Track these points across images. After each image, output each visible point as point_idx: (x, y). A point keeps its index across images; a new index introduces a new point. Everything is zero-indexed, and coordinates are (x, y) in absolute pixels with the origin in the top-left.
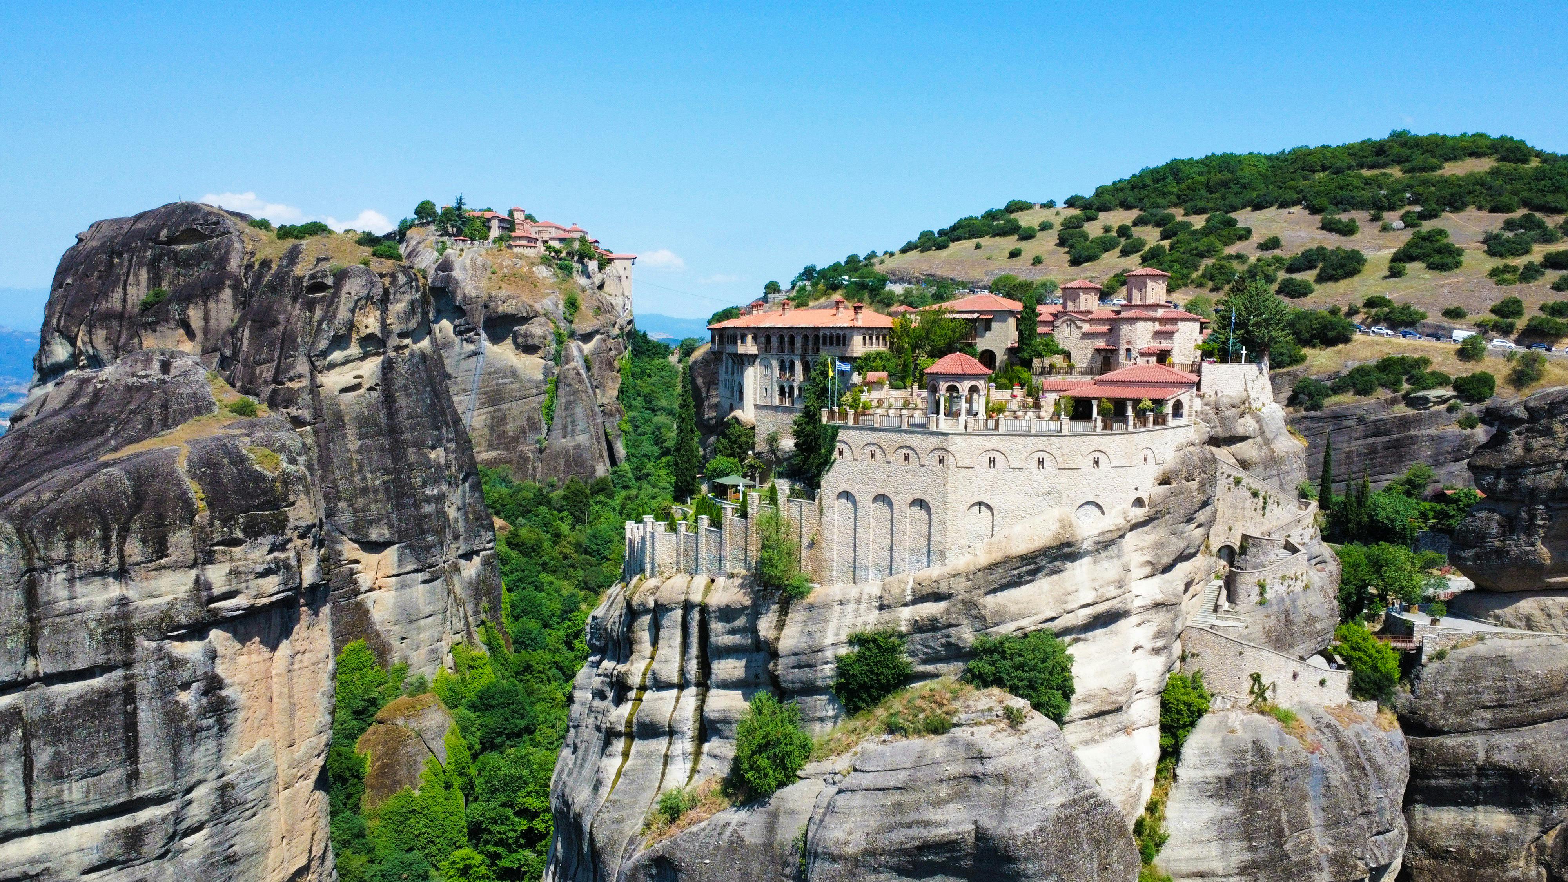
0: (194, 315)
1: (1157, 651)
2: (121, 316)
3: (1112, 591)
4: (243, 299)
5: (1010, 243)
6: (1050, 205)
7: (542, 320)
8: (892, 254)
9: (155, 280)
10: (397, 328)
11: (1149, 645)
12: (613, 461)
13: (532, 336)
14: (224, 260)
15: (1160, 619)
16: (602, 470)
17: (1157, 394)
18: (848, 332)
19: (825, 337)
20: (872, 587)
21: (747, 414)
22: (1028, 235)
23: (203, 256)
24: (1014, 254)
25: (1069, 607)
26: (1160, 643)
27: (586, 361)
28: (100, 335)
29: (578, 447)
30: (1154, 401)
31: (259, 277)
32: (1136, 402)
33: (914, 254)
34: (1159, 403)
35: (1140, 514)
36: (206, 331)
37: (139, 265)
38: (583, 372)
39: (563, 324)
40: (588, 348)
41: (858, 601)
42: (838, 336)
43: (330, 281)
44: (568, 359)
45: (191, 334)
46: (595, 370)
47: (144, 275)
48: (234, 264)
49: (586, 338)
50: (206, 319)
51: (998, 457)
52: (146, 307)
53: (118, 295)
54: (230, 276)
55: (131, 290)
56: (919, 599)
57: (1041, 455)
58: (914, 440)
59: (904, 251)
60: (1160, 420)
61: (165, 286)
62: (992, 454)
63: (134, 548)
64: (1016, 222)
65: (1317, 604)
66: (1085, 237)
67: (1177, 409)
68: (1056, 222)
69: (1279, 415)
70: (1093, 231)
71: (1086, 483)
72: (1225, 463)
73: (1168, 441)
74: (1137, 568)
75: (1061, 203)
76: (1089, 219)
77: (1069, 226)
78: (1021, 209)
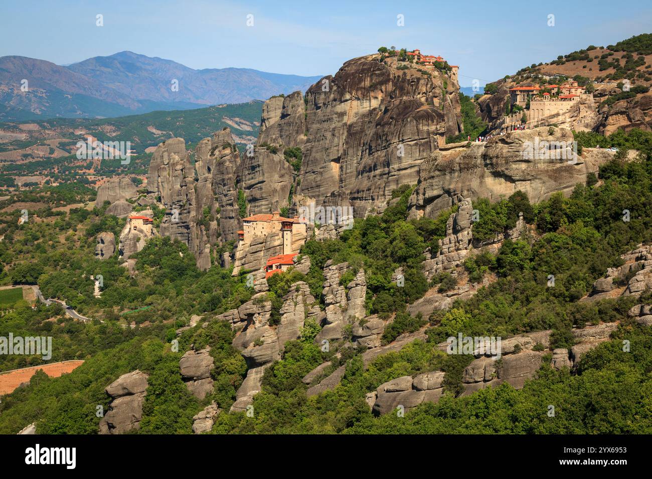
0: (383, 88)
2: (364, 88)
3: (564, 119)
4: (395, 84)
5: (585, 63)
6: (602, 48)
7: (438, 88)
8: (548, 64)
9: (371, 80)
10: (429, 91)
12: (460, 131)
13: (436, 93)
14: (389, 75)
15: (570, 123)
16: (457, 133)
17: (570, 97)
18: (533, 90)
19: (530, 91)
20: (536, 120)
21: (518, 103)
22: (590, 61)
23: (382, 74)
24: (584, 67)
27: (451, 100)
28: (360, 92)
29: (450, 126)
31: (398, 80)
32: (568, 98)
33: (554, 65)
35: (567, 111)
36: (386, 91)
37: (368, 76)
38: (450, 103)
39: (444, 89)
40: (451, 96)
43: (415, 80)
44: (446, 100)
45: (382, 92)
46: (454, 103)
47: (369, 79)
48: (391, 76)
49: (451, 93)
50: (386, 89)
52: (371, 87)
53: (363, 83)
54: (391, 79)
55: (366, 82)
56: (542, 120)
57: (555, 104)
59: (552, 64)
60: (570, 100)
61: (373, 81)
62: (550, 104)
63: (430, 122)
64: (588, 55)
65: (592, 124)
66: (606, 62)
67: (573, 99)
68: (600, 55)
69: (594, 101)
70: (610, 59)
71: (561, 107)
72: (582, 107)
73: (572, 103)
74: (567, 118)
75: (605, 48)
76: (611, 55)
77: (604, 57)
78: (592, 49)
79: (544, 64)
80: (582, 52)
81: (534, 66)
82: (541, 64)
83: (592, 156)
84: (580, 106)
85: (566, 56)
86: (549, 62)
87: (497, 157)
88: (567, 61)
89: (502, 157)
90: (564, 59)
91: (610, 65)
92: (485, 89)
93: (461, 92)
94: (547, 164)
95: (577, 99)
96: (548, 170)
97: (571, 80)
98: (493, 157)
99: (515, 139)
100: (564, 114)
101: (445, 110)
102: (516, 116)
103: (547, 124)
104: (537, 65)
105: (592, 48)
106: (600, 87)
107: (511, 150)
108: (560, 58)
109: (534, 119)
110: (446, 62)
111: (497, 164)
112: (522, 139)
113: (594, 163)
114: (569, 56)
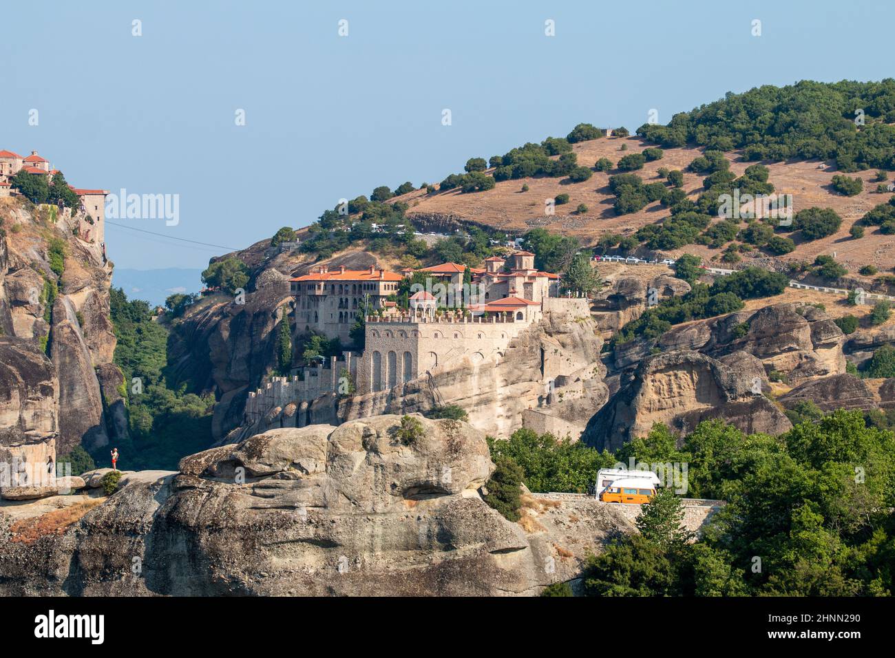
1: (508, 417)
3: (487, 390)
6: (620, 133)
8: (430, 190)
11: (505, 415)
15: (510, 404)
17: (509, 309)
18: (377, 283)
19: (365, 285)
20: (387, 391)
22: (580, 177)
24: (560, 200)
25: (469, 395)
26: (510, 414)
27: (79, 317)
30: (508, 312)
32: (502, 312)
33: (455, 193)
34: (510, 313)
38: (76, 327)
41: (382, 398)
42: (372, 285)
44: (60, 315)
46: (87, 325)
49: (78, 292)
51: (439, 333)
56: (407, 393)
57: (456, 332)
58: (405, 328)
59: (445, 187)
60: (511, 320)
62: (436, 332)
64: (573, 157)
65: (587, 404)
66: (635, 182)
67: (520, 316)
68: (615, 159)
69: (593, 324)
70: (648, 174)
71: (475, 344)
72: (551, 343)
73: (514, 329)
74: (499, 382)
75: (632, 133)
76: (650, 158)
77: (628, 165)
78: (588, 138)
79: (416, 185)
80: (550, 147)
81: (380, 194)
82: (405, 189)
83: (557, 523)
84: (545, 338)
85: (494, 162)
86: (435, 182)
87: (215, 528)
88: (500, 178)
89: (233, 529)
90: (488, 173)
91: (649, 193)
92: (204, 274)
93: (117, 287)
94: (397, 553)
95: (533, 314)
96: (400, 574)
97: (511, 248)
98: (199, 527)
99: (278, 459)
100: (484, 370)
101: (56, 354)
102: (314, 374)
103: (427, 406)
104: (392, 191)
105: (582, 135)
106: (614, 271)
107: (262, 502)
108: (474, 166)
109: (378, 387)
110: (58, 176)
111: (215, 553)
112: (304, 463)
113: (563, 547)
114: (507, 160)
